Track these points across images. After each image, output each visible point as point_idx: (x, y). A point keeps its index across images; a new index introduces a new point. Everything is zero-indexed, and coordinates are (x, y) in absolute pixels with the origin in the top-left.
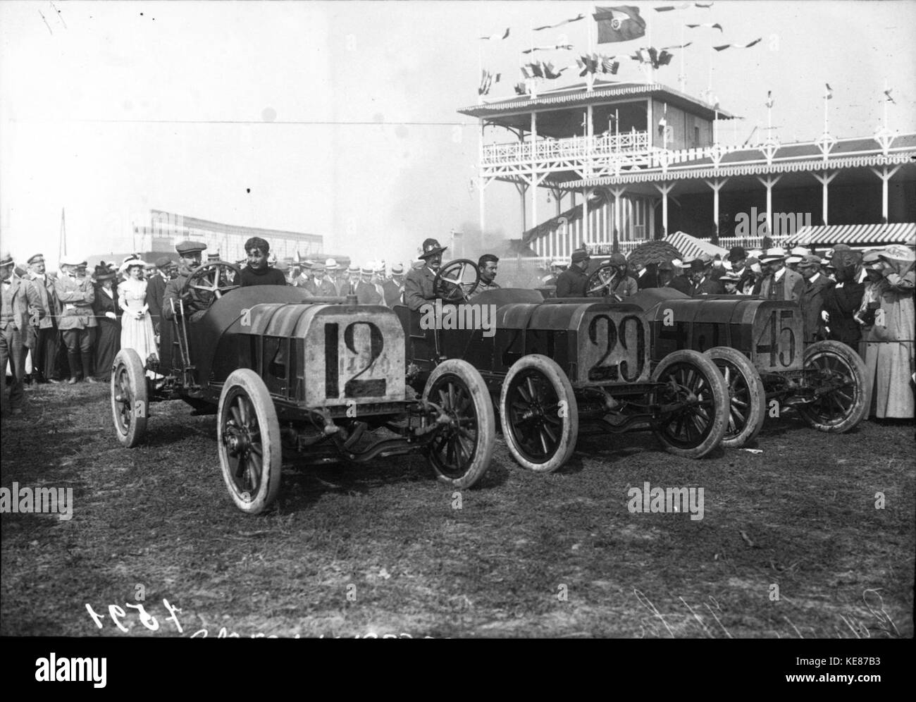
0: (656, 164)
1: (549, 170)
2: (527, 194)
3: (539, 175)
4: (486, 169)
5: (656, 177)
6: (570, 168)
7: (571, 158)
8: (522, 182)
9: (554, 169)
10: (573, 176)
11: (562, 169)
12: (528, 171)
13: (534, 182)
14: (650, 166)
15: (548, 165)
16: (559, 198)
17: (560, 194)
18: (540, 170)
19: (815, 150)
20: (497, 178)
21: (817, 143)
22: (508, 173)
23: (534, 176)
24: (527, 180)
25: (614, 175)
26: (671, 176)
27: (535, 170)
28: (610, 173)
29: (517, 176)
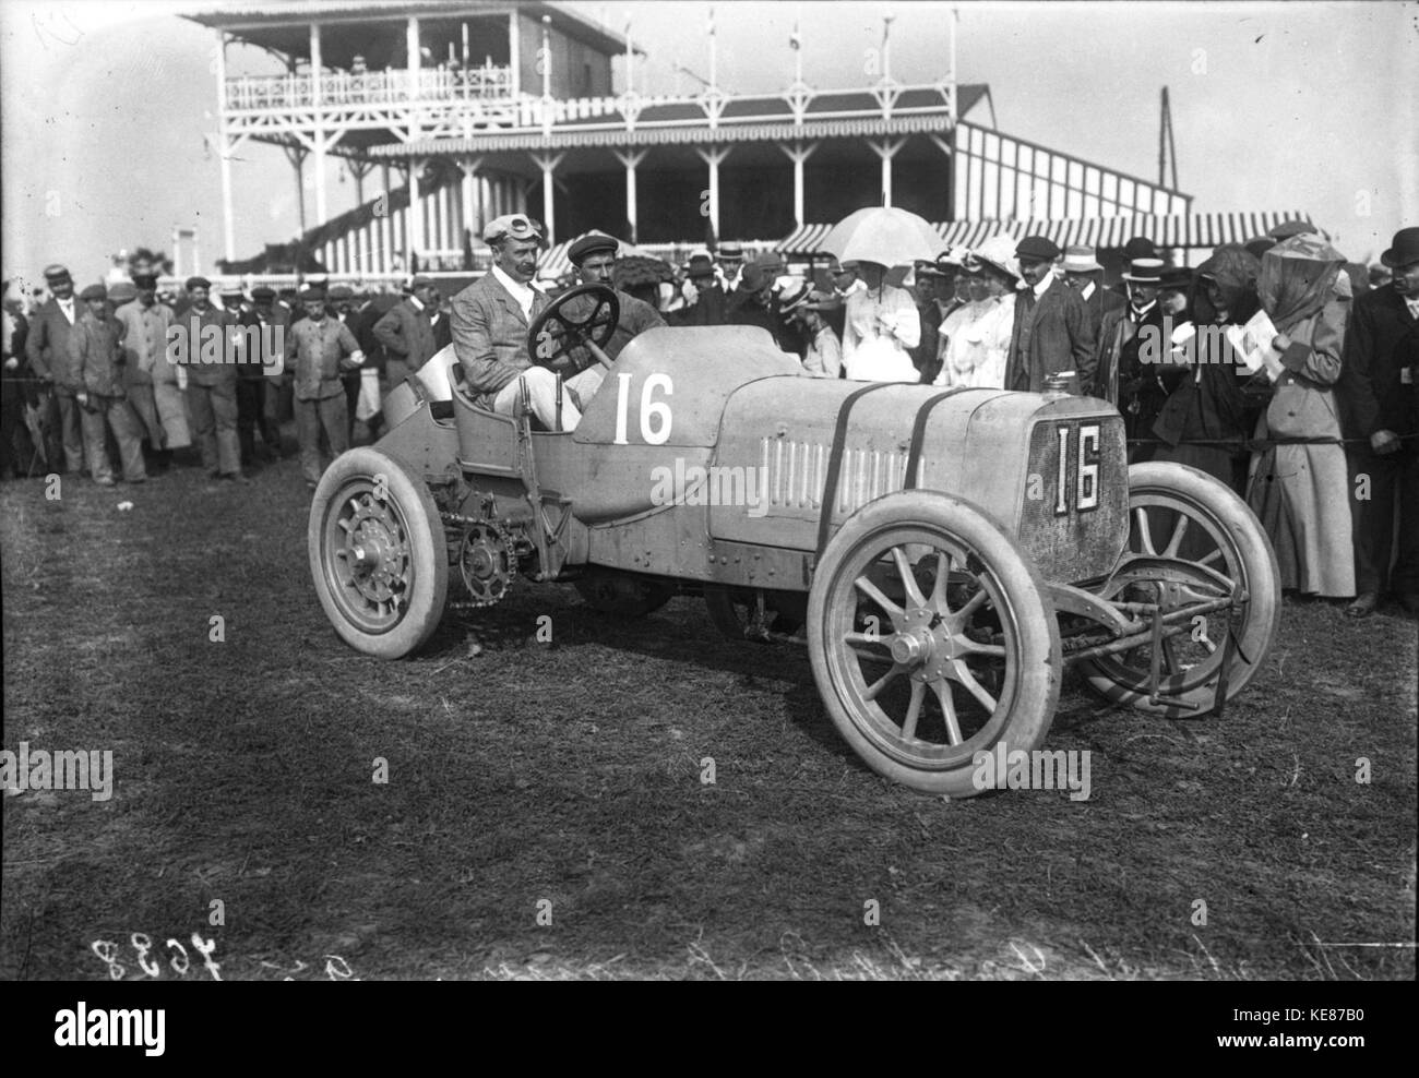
0: (526, 120)
1: (343, 127)
2: (305, 165)
3: (328, 134)
4: (232, 120)
5: (534, 143)
6: (381, 123)
7: (384, 107)
8: (295, 144)
9: (354, 124)
10: (385, 137)
11: (367, 124)
12: (309, 125)
13: (320, 146)
14: (516, 124)
15: (343, 118)
16: (359, 175)
17: (361, 169)
18: (329, 125)
19: (780, 106)
20: (253, 137)
21: (786, 96)
22: (271, 129)
23: (319, 136)
24: (306, 141)
25: (461, 136)
26: (557, 143)
27: (319, 127)
28: (453, 132)
29: (287, 134)
